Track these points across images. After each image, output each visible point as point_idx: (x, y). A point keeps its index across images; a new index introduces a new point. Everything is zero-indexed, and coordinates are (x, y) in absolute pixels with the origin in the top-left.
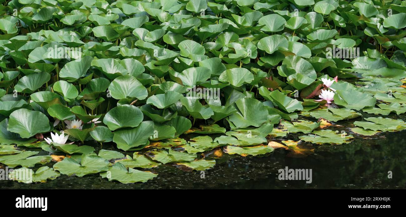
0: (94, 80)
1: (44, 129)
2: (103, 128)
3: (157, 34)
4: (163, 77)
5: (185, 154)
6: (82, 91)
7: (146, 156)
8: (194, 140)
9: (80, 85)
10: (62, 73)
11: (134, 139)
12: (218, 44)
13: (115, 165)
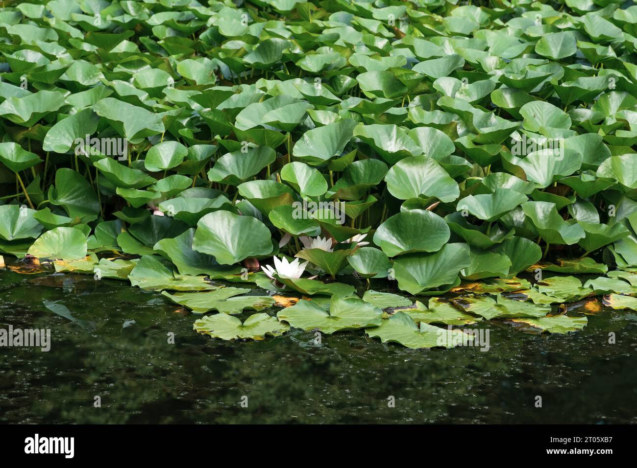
0: (358, 162)
1: (260, 249)
2: (373, 251)
3: (479, 89)
4: (490, 166)
5: (528, 304)
6: (334, 184)
7: (452, 304)
8: (545, 282)
9: (331, 172)
10: (298, 150)
11: (430, 276)
12: (595, 112)
13: (394, 317)
